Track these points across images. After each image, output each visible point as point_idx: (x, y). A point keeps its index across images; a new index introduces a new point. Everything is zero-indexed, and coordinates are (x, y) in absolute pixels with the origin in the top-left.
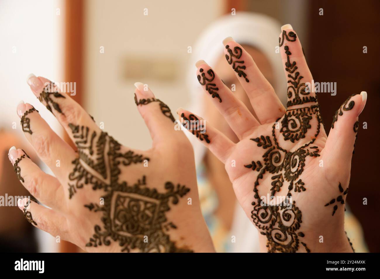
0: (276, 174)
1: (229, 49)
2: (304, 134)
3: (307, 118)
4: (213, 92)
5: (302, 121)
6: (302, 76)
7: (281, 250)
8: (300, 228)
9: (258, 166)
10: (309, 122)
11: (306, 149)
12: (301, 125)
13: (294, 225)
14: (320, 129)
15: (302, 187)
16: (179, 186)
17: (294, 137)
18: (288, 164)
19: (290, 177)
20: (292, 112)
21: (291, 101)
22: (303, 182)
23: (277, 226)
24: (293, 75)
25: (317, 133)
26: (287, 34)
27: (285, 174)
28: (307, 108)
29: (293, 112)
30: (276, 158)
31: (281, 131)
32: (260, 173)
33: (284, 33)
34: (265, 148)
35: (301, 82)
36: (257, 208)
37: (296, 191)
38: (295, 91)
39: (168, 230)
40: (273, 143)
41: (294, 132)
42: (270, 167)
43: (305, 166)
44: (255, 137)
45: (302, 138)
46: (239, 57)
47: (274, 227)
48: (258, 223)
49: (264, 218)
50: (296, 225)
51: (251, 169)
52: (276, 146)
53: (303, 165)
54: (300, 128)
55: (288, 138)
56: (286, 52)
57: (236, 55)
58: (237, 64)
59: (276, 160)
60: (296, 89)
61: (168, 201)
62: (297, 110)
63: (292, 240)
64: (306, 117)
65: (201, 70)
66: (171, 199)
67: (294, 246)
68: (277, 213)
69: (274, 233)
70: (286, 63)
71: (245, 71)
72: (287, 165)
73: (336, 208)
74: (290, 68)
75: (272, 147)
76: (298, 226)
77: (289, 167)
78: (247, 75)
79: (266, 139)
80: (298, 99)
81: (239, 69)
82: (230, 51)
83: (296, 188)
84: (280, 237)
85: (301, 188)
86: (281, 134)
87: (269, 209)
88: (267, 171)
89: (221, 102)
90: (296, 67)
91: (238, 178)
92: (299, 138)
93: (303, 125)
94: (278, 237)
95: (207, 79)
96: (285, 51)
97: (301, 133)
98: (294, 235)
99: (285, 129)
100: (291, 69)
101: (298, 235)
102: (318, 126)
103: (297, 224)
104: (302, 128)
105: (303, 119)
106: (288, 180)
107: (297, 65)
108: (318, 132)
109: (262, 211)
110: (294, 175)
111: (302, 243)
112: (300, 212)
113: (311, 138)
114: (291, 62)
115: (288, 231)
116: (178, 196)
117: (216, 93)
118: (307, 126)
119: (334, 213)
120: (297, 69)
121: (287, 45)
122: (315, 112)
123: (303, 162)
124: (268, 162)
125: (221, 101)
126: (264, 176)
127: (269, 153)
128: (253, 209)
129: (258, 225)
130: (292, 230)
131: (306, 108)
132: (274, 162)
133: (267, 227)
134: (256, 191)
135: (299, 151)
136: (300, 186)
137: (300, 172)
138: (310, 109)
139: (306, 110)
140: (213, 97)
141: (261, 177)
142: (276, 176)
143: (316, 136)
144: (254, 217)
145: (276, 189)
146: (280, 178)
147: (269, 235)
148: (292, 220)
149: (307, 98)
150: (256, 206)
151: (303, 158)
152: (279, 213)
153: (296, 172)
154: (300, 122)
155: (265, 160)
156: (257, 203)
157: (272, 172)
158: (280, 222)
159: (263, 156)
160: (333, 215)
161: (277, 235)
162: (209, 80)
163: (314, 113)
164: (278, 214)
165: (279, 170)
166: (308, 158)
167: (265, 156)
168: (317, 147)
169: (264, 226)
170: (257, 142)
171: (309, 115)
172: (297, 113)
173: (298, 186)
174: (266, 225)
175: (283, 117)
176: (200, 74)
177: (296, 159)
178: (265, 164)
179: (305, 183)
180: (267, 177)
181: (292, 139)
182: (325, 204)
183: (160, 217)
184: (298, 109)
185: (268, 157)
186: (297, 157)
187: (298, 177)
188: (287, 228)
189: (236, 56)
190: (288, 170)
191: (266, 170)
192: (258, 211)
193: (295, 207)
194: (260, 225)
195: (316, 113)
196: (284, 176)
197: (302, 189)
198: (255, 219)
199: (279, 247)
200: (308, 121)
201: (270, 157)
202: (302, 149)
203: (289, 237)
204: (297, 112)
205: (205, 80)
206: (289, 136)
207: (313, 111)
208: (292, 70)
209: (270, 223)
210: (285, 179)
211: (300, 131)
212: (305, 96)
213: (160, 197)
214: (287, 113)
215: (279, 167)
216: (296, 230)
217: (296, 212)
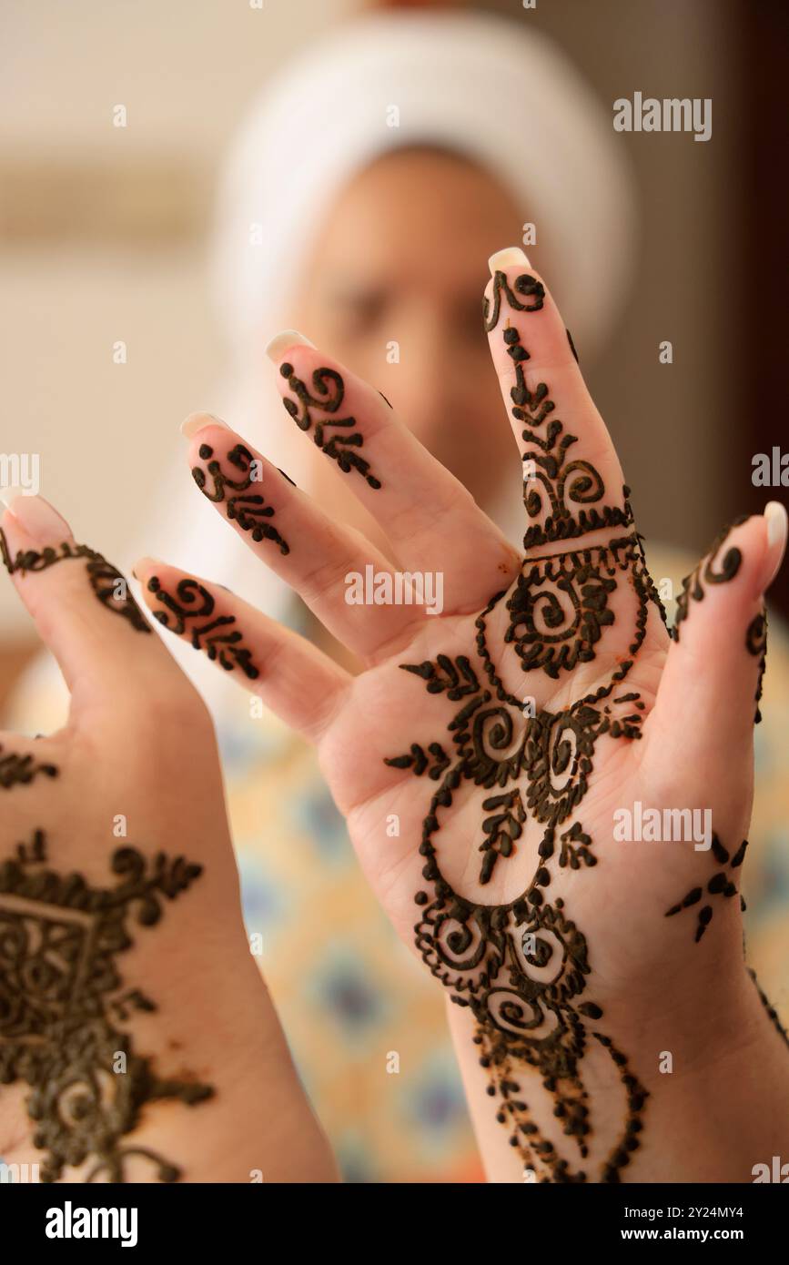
0: (497, 791)
1: (295, 378)
2: (591, 647)
3: (600, 587)
4: (255, 523)
5: (581, 598)
6: (573, 435)
7: (525, 1057)
8: (585, 990)
9: (433, 761)
10: (606, 600)
11: (600, 707)
12: (579, 612)
13: (563, 981)
14: (648, 623)
15: (584, 852)
16: (161, 859)
17: (555, 657)
18: (540, 756)
19: (546, 809)
20: (542, 566)
21: (537, 528)
22: (588, 834)
23: (504, 979)
24: (542, 432)
25: (635, 641)
26: (512, 282)
27: (530, 793)
28: (598, 548)
29: (549, 568)
30: (496, 733)
31: (510, 637)
32: (443, 785)
33: (500, 280)
34: (456, 696)
35: (572, 455)
36: (434, 914)
37: (563, 863)
38: (549, 489)
39: (124, 1016)
40: (484, 678)
41: (556, 639)
42: (477, 764)
43: (592, 773)
44: (417, 662)
45: (585, 661)
46: (333, 406)
47: (496, 983)
48: (439, 968)
49: (458, 952)
50: (570, 979)
51: (410, 770)
52: (494, 690)
53: (588, 768)
54: (577, 623)
55: (536, 661)
56: (510, 351)
57: (323, 399)
58: (330, 432)
59: (497, 740)
60: (554, 484)
61: (124, 914)
62: (563, 558)
63: (559, 1026)
64: (595, 583)
65: (206, 451)
66: (135, 907)
67: (568, 1043)
68: (503, 934)
69: (496, 1001)
70: (513, 389)
71: (360, 452)
72: (538, 759)
73: (706, 916)
74: (527, 408)
75: (481, 693)
76: (577, 983)
77: (544, 768)
78: (371, 466)
79: (455, 666)
80: (562, 518)
81: (339, 446)
82: (298, 386)
83: (566, 853)
84: (517, 1014)
85: (581, 854)
86: (511, 648)
87: (477, 921)
88: (467, 781)
89: (286, 554)
90: (547, 402)
91: (364, 801)
92: (576, 661)
93: (586, 613)
94: (514, 1015)
95: (231, 484)
96: (508, 347)
97: (580, 644)
98: (565, 1013)
99: (522, 631)
100: (532, 410)
101: (581, 1012)
102: (638, 613)
103: (575, 978)
104: (583, 623)
105: (584, 591)
106: (539, 816)
107: (552, 397)
108: (641, 635)
109: (452, 927)
110: (559, 800)
111: (597, 1035)
112: (580, 939)
113: (617, 659)
114: (532, 385)
115: (545, 999)
116: (161, 897)
117: (265, 525)
118: (601, 617)
119: (700, 932)
120: (553, 412)
121: (512, 326)
122: (627, 564)
123: (586, 758)
124: (471, 745)
125: (286, 549)
126: (458, 796)
127: (471, 714)
128: (420, 919)
129: (441, 972)
130: (560, 994)
131: (592, 549)
132: (492, 745)
133: (470, 982)
134: (429, 851)
135: (576, 713)
136: (577, 845)
137: (576, 793)
138: (609, 553)
139: (595, 556)
140: (258, 538)
141: (444, 800)
142: (498, 798)
143: (634, 649)
144: (426, 945)
145: (497, 846)
146: (511, 805)
147: (479, 1007)
148: (556, 963)
149: (594, 512)
150: (431, 908)
151: (588, 744)
152: (511, 938)
153: (564, 790)
154: (574, 604)
155: (457, 739)
156: (433, 899)
157: (486, 781)
158: (514, 966)
159: (452, 727)
160: (698, 939)
161: (507, 1009)
162: (238, 485)
163: (624, 568)
164: (509, 940)
165: (510, 777)
166: (604, 744)
167: (457, 725)
168: (637, 696)
169: (460, 980)
170: (425, 678)
171: (604, 574)
172: (563, 571)
173: (571, 848)
174: (467, 975)
175: (515, 586)
176: (203, 464)
177: (568, 744)
178: (460, 753)
179: (592, 837)
180: (467, 800)
181: (551, 664)
182: (667, 909)
183: (97, 974)
184: (565, 555)
185: (470, 730)
186: (570, 735)
187: (569, 813)
188: (541, 988)
189: (322, 404)
190: (538, 778)
191: (462, 774)
192: (438, 924)
193: (563, 921)
194: (446, 975)
195: (630, 566)
196: (525, 799)
197: (585, 857)
198: (430, 952)
199: (519, 1045)
200: (601, 597)
201: (475, 728)
202: (587, 705)
203: (551, 1016)
204: (562, 568)
205: (221, 486)
206: (540, 657)
207: (617, 560)
208: (535, 415)
209: (482, 968)
210: (530, 812)
211: (577, 637)
212: (587, 507)
213: (95, 902)
214: (527, 571)
215: (510, 762)
216: (571, 997)
217: (567, 937)
